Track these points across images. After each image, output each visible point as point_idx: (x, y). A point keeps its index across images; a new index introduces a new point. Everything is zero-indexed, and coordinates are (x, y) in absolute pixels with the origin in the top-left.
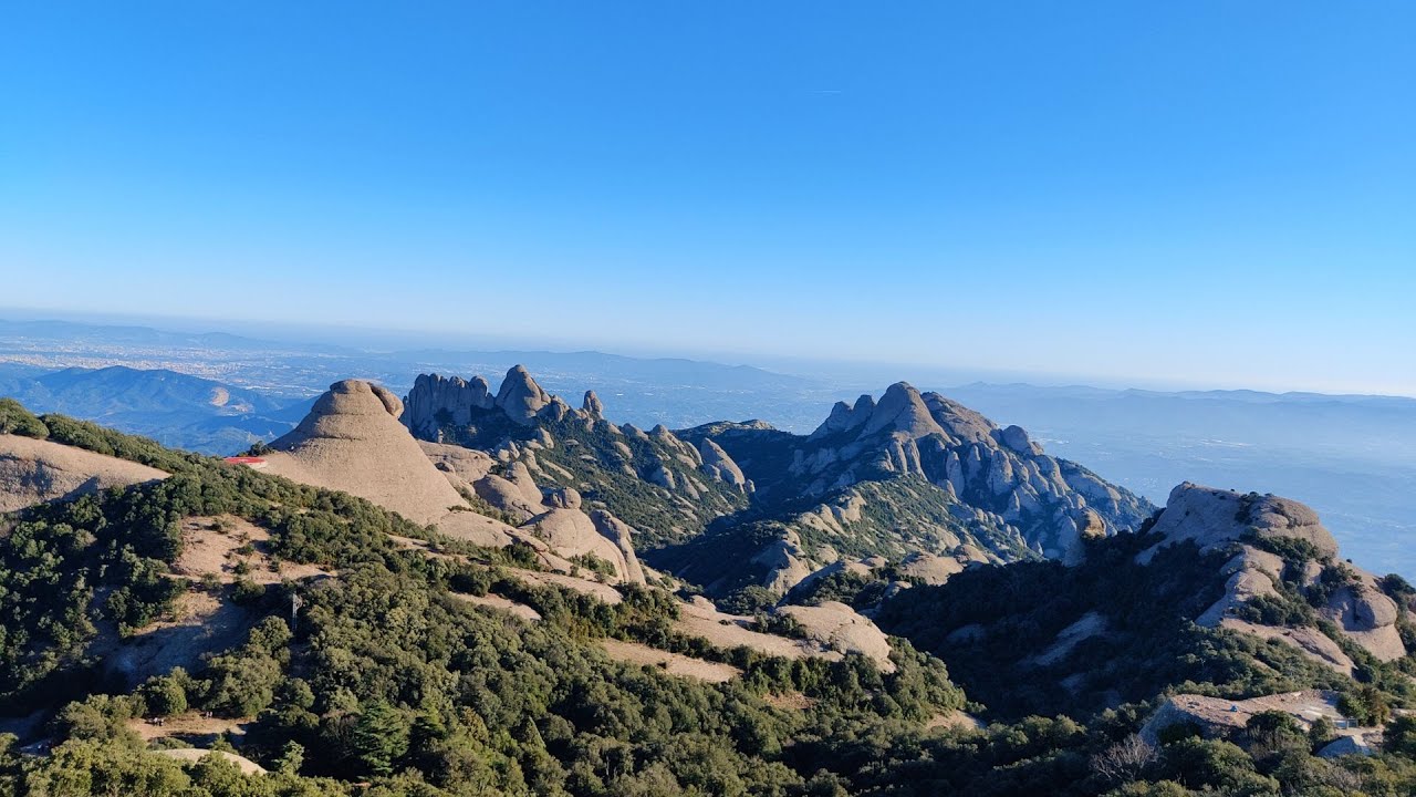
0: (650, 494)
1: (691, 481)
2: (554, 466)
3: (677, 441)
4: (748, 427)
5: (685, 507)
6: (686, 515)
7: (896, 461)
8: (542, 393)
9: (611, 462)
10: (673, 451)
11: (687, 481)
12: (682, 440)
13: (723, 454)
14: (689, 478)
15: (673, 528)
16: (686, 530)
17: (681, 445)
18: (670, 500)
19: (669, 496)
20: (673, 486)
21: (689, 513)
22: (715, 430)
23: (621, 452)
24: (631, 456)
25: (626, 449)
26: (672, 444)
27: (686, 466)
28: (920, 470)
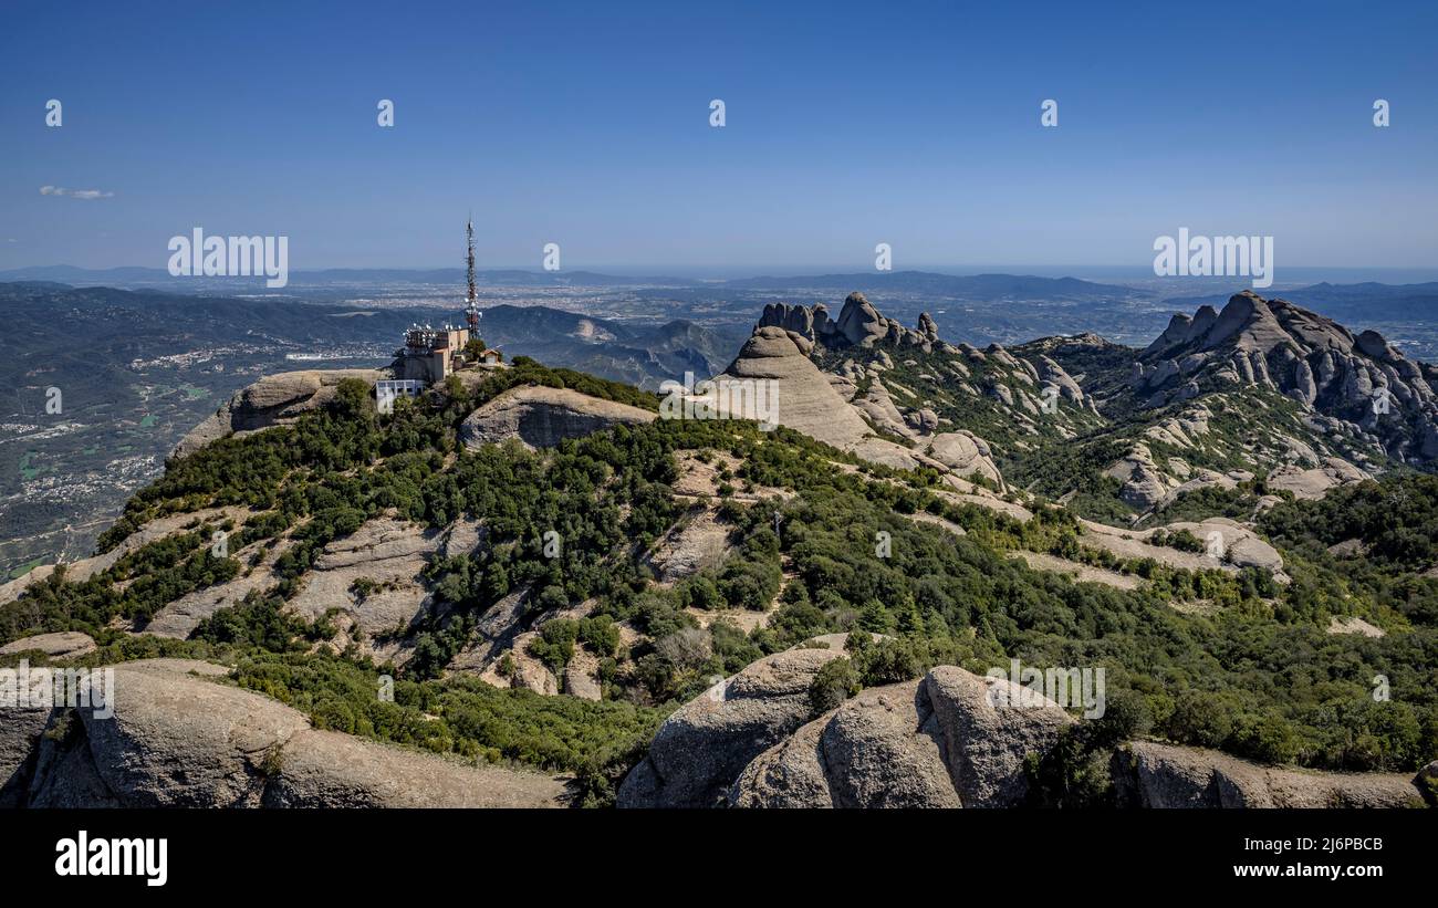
0: (991, 410)
1: (1030, 398)
2: (898, 386)
3: (1013, 359)
4: (1080, 341)
5: (1027, 422)
6: (1027, 430)
7: (1241, 370)
8: (880, 318)
9: (951, 382)
10: (1009, 369)
11: (1023, 395)
12: (1017, 356)
13: (1059, 370)
14: (1027, 395)
15: (1016, 443)
16: (1030, 445)
17: (1017, 362)
18: (1011, 417)
19: (1008, 411)
20: (1011, 403)
21: (1031, 428)
22: (1048, 344)
23: (958, 371)
24: (968, 375)
25: (963, 368)
26: (1007, 362)
27: (1023, 384)
28: (1267, 380)
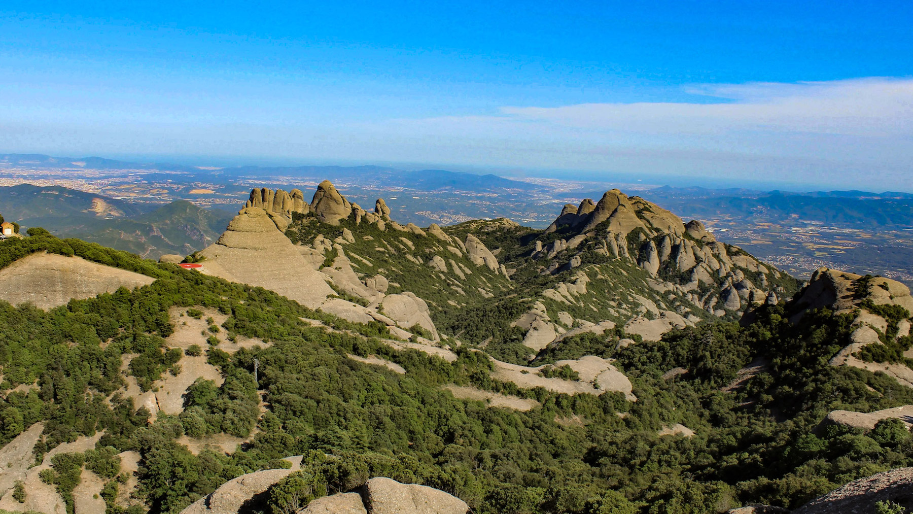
0: (430, 276)
1: (460, 267)
2: (358, 257)
3: (447, 236)
4: (497, 224)
5: (457, 285)
6: (457, 292)
7: (610, 249)
8: (345, 202)
9: (400, 254)
10: (444, 244)
11: (455, 265)
12: (451, 234)
13: (481, 245)
14: (458, 265)
15: (449, 302)
16: (459, 303)
17: (451, 239)
18: (445, 281)
19: (443, 277)
20: (445, 270)
21: (459, 290)
22: (473, 225)
23: (405, 245)
24: (413, 248)
25: (410, 243)
26: (443, 239)
27: (454, 256)
28: (627, 255)
